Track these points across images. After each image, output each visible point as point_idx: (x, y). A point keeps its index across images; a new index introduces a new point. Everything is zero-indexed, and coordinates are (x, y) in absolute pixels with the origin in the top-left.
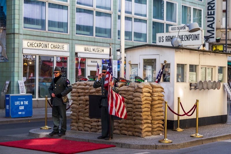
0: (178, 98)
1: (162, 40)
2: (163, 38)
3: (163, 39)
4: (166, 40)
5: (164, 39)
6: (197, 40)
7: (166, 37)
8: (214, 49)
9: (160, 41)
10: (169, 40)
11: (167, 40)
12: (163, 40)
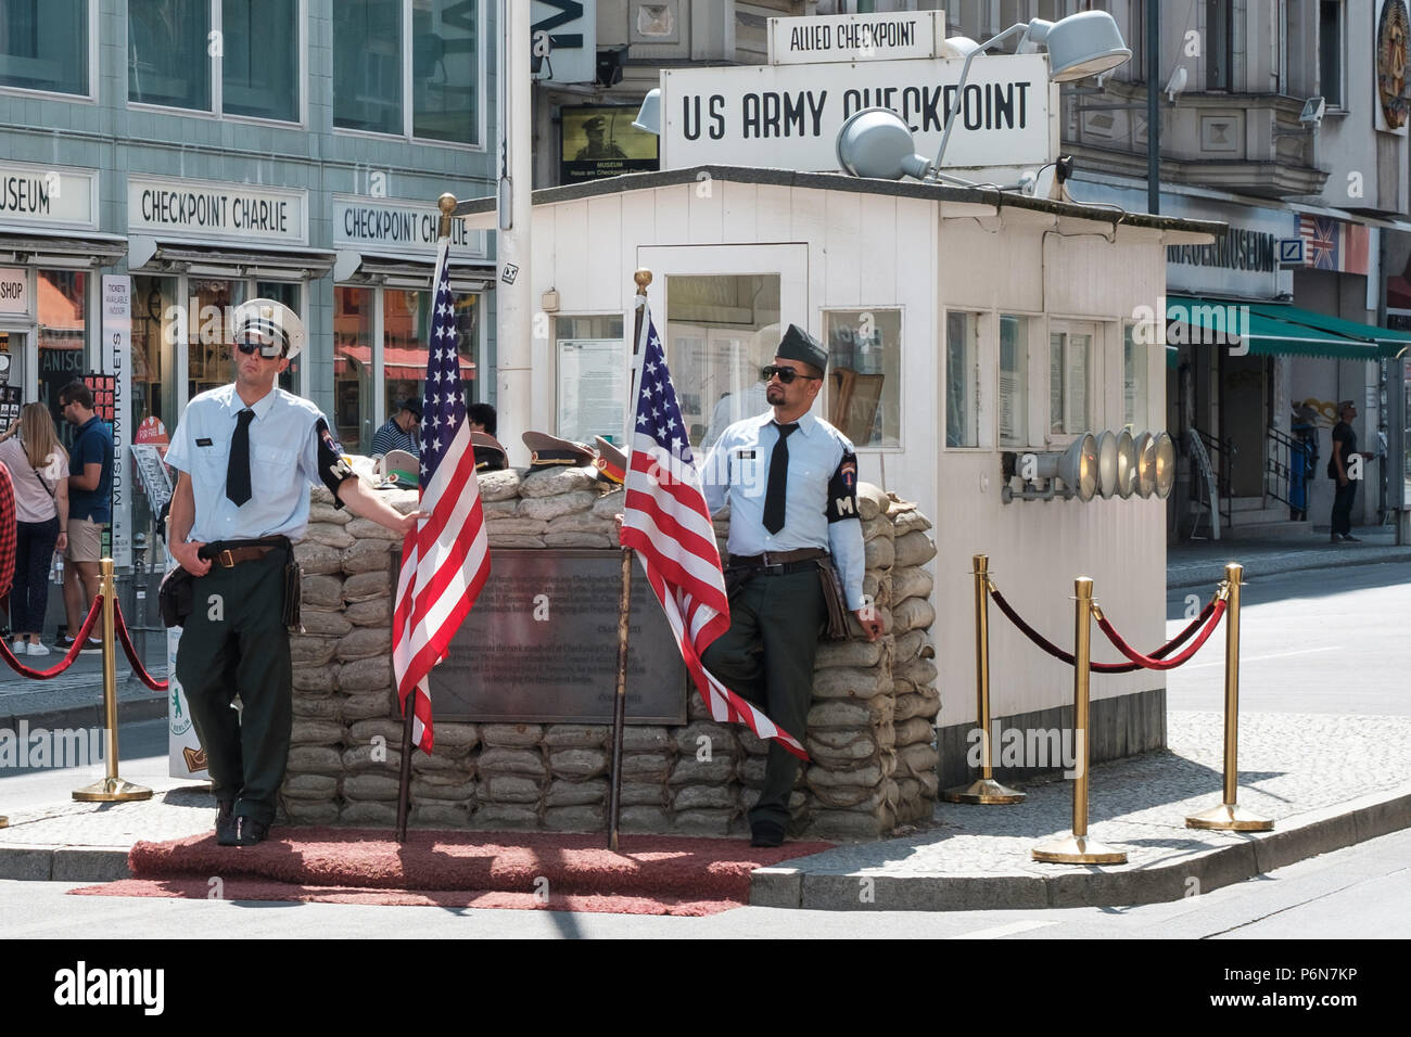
0: (977, 562)
1: (707, 121)
2: (718, 110)
3: (721, 119)
4: (747, 122)
5: (733, 114)
6: (1011, 125)
7: (747, 98)
8: (581, 142)
9: (692, 132)
10: (775, 121)
11: (756, 122)
12: (715, 123)
